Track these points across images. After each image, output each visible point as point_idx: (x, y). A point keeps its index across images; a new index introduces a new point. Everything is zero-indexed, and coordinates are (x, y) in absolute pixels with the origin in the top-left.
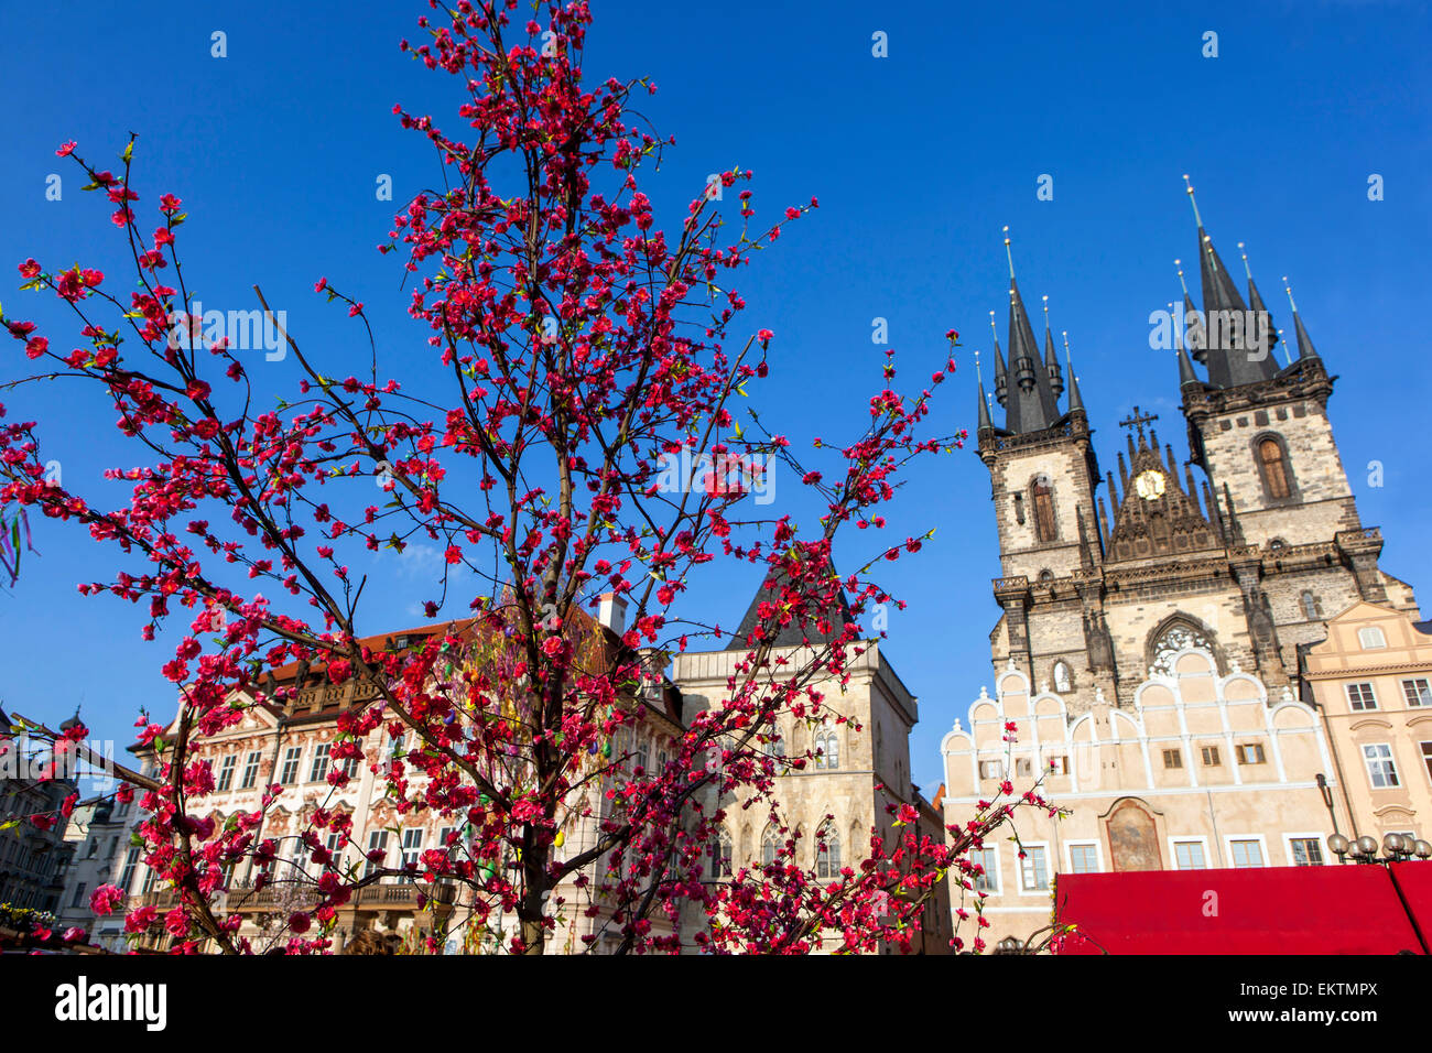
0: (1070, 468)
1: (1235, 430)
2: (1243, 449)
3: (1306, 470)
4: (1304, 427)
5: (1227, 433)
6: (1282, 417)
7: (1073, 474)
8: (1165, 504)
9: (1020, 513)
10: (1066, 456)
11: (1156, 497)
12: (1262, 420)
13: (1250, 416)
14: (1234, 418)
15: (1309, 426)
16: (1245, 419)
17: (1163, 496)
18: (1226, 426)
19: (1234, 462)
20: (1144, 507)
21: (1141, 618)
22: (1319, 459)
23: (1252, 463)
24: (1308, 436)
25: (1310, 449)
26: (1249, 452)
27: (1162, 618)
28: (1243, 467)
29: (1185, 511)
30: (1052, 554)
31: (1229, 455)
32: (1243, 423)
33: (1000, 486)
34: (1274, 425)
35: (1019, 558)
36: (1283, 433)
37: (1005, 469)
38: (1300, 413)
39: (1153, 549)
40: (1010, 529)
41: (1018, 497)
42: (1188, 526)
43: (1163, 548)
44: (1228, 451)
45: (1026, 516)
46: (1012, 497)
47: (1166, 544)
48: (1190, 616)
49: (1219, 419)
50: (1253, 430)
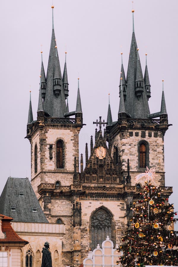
0: (73, 138)
1: (134, 137)
2: (135, 145)
3: (153, 159)
4: (156, 142)
5: (131, 137)
6: (150, 136)
7: (73, 141)
8: (105, 162)
9: (51, 154)
10: (72, 133)
11: (102, 158)
12: (143, 136)
13: (140, 132)
14: (134, 132)
15: (158, 142)
16: (138, 133)
17: (105, 158)
18: (131, 135)
19: (131, 150)
20: (97, 162)
21: (90, 206)
22: (158, 155)
23: (137, 152)
24: (156, 146)
25: (156, 151)
26: (136, 147)
27: (97, 207)
28: (133, 153)
29: (111, 166)
30: (61, 175)
31: (130, 147)
32: (137, 135)
33: (44, 139)
34: (147, 139)
35: (48, 174)
36: (149, 142)
37: (47, 132)
38: (156, 136)
39: (98, 180)
40: (46, 160)
41: (51, 147)
42: (111, 173)
43: (101, 180)
44: (130, 145)
45: (53, 156)
46: (48, 146)
47: (102, 179)
48: (106, 208)
49: (129, 131)
50: (139, 138)
